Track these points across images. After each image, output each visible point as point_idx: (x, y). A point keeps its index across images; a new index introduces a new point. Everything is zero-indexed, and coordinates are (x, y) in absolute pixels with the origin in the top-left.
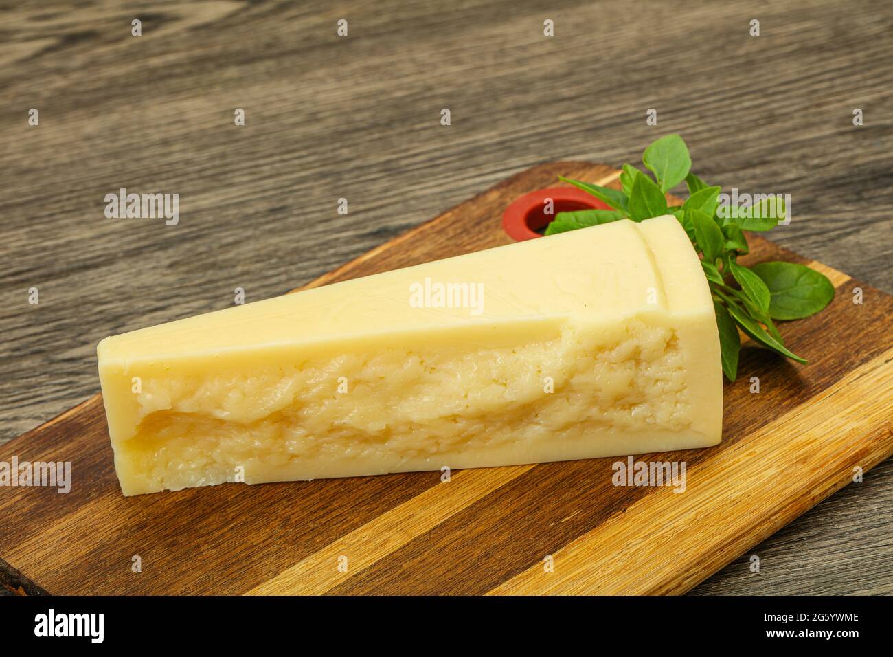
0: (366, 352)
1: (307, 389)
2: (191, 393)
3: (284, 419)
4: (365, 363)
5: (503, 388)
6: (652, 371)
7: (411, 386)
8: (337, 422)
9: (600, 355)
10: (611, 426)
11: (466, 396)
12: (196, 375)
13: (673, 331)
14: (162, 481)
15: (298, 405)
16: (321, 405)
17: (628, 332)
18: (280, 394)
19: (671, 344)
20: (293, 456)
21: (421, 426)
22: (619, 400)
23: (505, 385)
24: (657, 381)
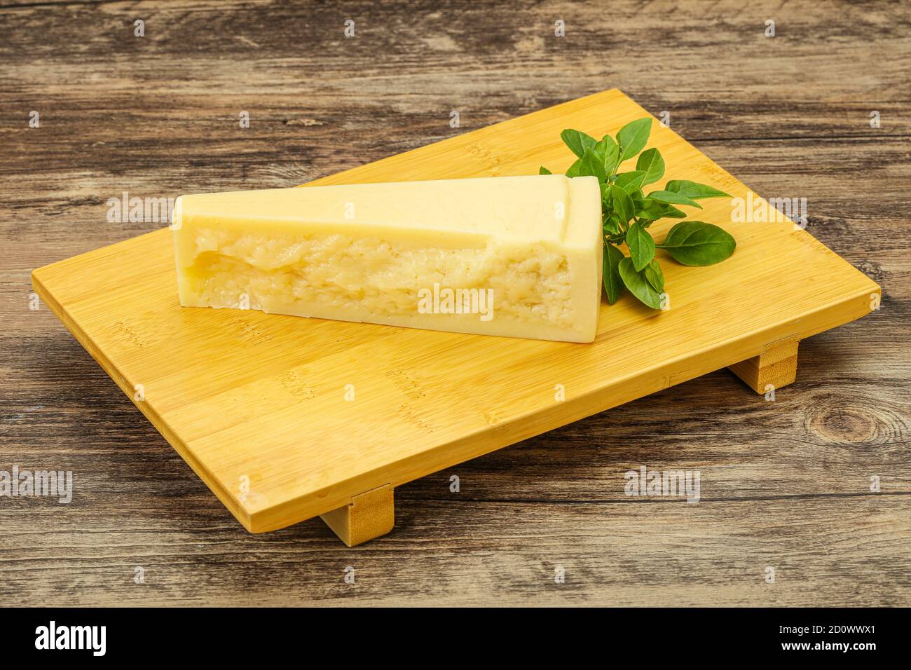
0: (353, 236)
1: (310, 254)
2: (232, 243)
3: (293, 273)
4: (351, 243)
5: (442, 276)
6: (549, 283)
7: (381, 265)
8: (328, 280)
9: (511, 265)
10: (517, 317)
11: (416, 277)
12: (236, 232)
13: (564, 257)
14: (209, 300)
15: (304, 264)
16: (318, 266)
17: (532, 253)
18: (291, 254)
19: (562, 266)
20: (297, 299)
21: (385, 293)
22: (523, 299)
23: (444, 274)
24: (551, 290)
